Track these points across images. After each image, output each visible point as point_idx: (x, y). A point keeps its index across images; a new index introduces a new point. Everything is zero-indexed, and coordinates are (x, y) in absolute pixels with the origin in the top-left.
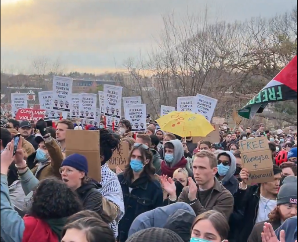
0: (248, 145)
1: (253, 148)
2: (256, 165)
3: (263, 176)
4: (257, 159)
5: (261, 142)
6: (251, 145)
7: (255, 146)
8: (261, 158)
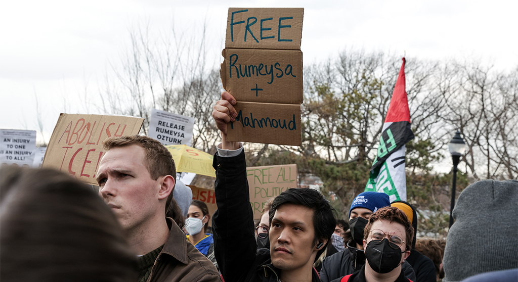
0: (247, 28)
1: (258, 36)
2: (257, 89)
3: (272, 125)
4: (263, 71)
5: (283, 23)
6: (256, 29)
7: (265, 34)
8: (275, 71)
